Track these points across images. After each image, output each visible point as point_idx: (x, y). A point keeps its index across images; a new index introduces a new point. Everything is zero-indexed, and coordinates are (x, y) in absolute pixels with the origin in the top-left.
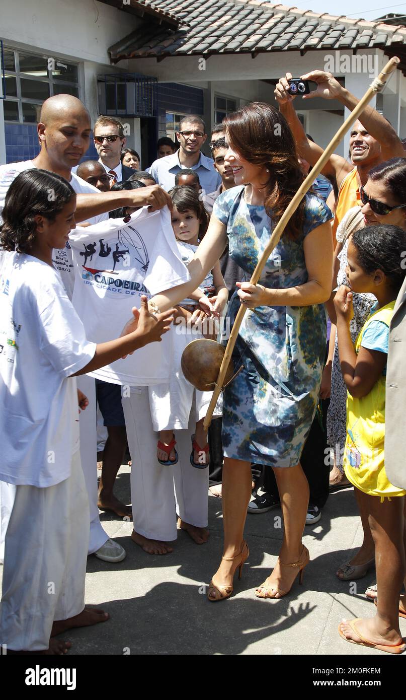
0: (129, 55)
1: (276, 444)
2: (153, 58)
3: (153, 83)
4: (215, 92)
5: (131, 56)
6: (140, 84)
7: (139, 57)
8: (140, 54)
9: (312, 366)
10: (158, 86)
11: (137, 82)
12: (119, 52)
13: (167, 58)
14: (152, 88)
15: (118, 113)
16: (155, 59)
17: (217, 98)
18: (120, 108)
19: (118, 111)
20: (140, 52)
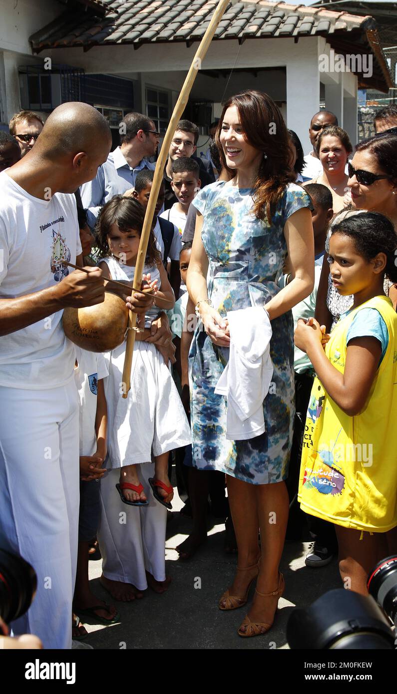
0: (53, 44)
1: (250, 456)
2: (79, 48)
3: (79, 74)
4: (146, 84)
5: (55, 45)
6: (66, 75)
7: (64, 46)
8: (65, 43)
9: (281, 368)
10: (86, 78)
11: (63, 73)
12: (42, 41)
13: (94, 47)
14: (79, 79)
15: (42, 108)
16: (82, 48)
17: (148, 90)
18: (44, 102)
19: (42, 105)
20: (65, 41)
